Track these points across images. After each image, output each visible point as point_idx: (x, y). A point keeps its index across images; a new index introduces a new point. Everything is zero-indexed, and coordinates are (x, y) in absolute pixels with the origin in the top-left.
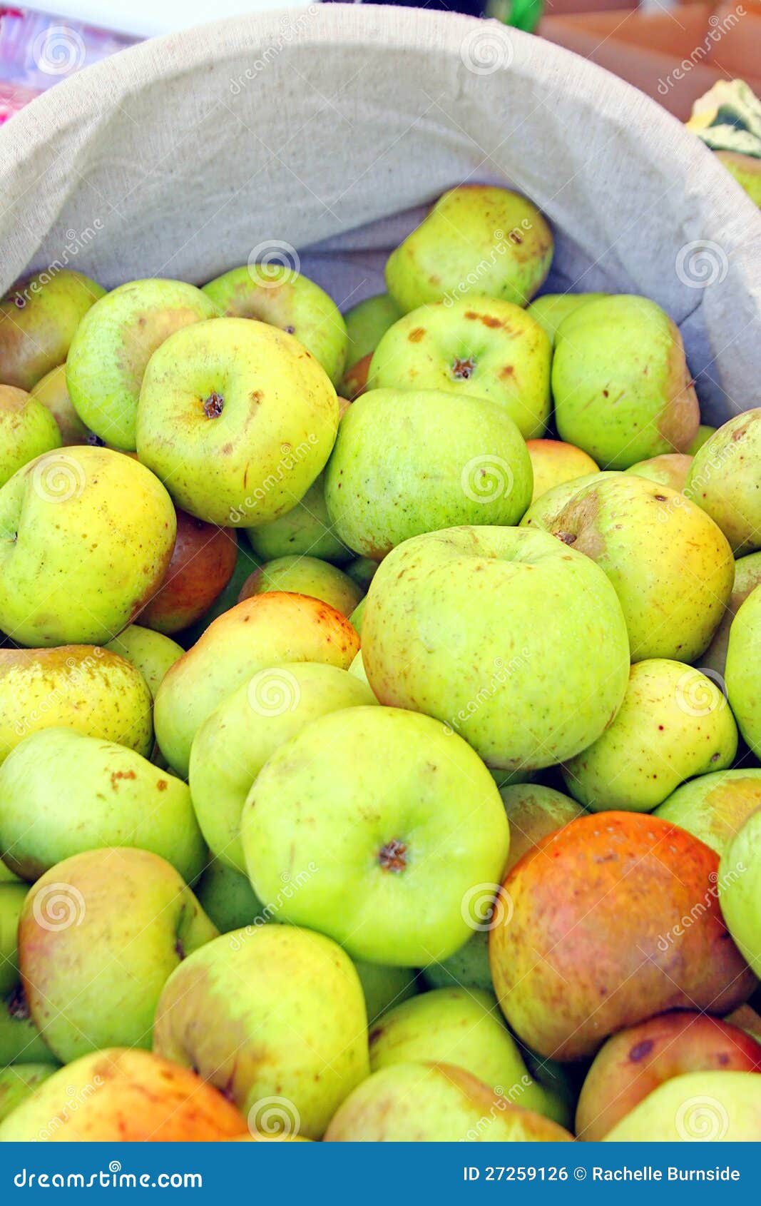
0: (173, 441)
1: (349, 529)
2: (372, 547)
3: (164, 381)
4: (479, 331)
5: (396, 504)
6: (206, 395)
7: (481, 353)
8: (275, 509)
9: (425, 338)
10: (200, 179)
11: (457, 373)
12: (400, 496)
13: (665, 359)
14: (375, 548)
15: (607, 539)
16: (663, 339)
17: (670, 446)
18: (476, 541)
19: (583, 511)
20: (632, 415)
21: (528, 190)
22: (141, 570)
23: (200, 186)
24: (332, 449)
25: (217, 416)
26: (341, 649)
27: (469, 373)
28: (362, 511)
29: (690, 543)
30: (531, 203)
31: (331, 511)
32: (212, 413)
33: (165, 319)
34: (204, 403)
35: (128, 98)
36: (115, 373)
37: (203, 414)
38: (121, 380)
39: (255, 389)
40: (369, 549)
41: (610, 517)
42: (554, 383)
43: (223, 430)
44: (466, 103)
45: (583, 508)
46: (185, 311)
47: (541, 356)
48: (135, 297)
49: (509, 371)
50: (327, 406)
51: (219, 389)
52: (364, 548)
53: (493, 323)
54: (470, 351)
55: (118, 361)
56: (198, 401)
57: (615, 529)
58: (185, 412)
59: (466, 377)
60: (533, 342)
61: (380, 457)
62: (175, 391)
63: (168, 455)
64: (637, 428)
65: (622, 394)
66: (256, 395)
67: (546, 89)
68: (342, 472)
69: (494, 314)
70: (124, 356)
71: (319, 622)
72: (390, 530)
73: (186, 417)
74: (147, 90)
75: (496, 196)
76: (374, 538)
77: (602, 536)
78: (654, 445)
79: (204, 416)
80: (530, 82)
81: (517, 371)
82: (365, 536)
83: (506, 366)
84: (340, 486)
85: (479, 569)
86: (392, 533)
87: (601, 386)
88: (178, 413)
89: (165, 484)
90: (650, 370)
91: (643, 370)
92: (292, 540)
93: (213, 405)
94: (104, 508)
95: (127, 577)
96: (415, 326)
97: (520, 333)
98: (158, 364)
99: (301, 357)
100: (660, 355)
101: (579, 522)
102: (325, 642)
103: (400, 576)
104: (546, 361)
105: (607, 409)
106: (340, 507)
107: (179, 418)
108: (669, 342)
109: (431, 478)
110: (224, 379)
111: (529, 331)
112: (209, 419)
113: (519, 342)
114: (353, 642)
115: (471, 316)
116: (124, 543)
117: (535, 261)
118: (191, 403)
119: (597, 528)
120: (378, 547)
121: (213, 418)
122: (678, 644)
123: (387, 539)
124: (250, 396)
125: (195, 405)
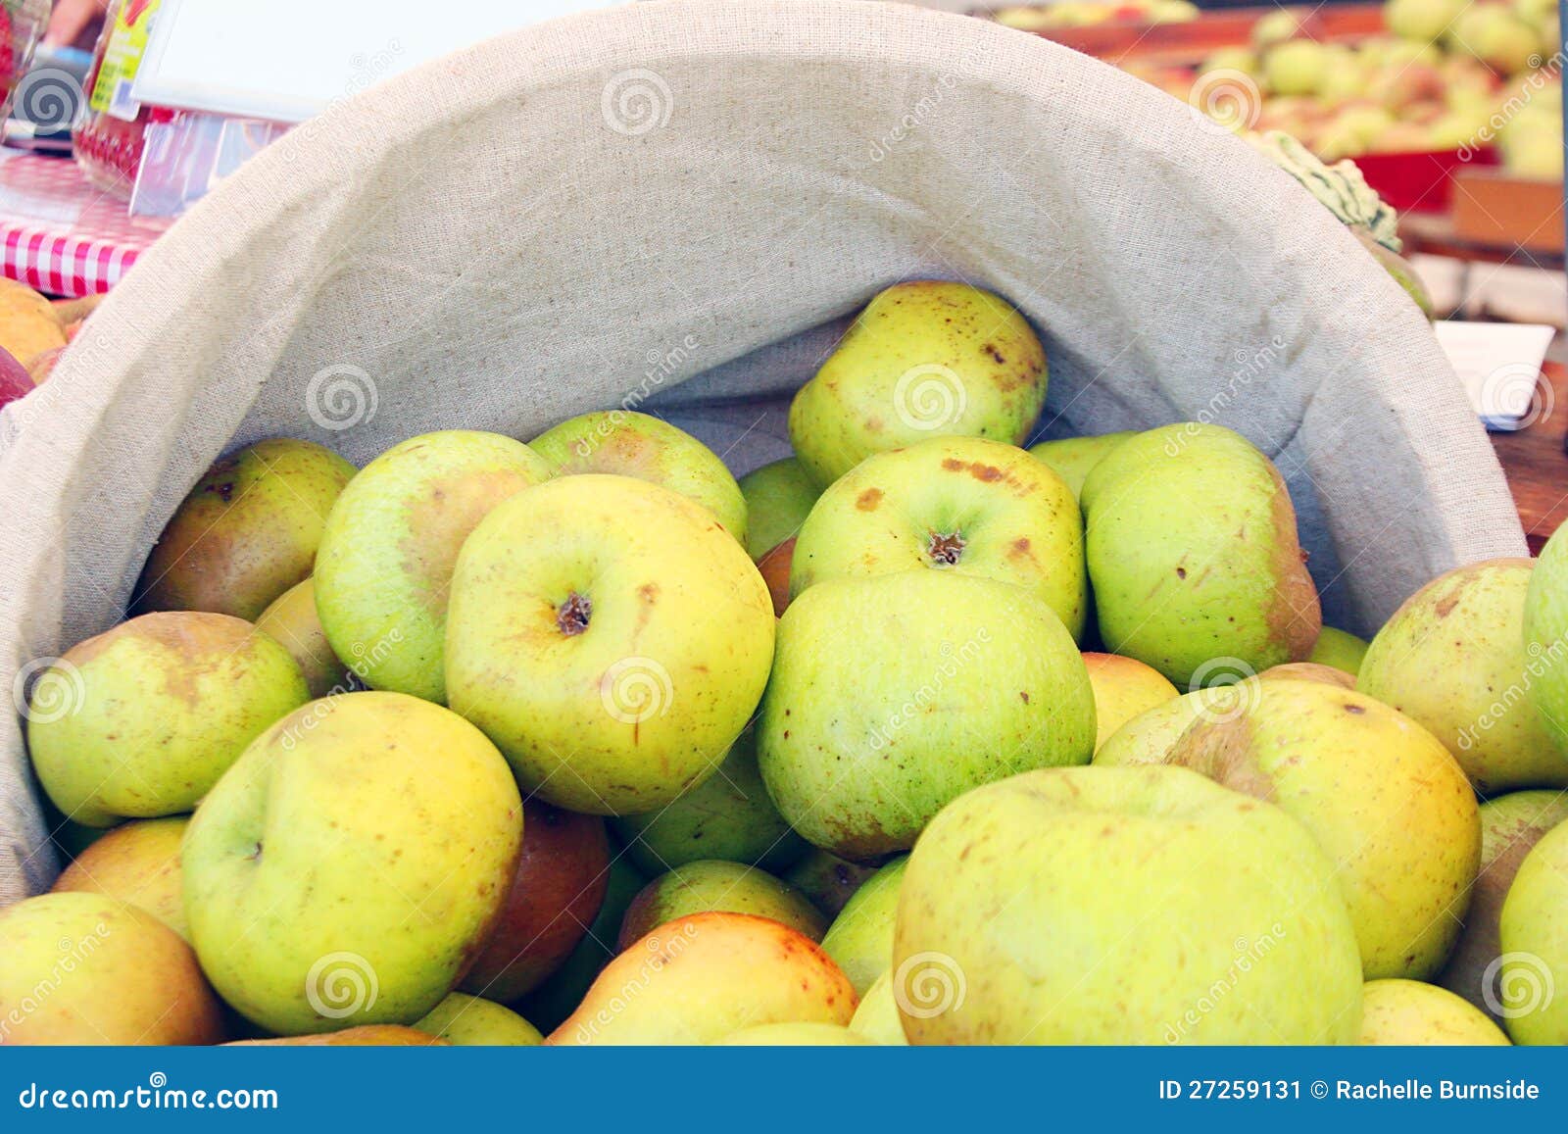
0: (512, 677)
1: (806, 804)
2: (846, 832)
3: (489, 579)
4: (967, 491)
5: (886, 758)
6: (560, 599)
7: (973, 522)
8: (682, 780)
9: (883, 503)
10: (502, 285)
11: (938, 557)
12: (892, 744)
13: (1268, 513)
14: (851, 834)
15: (1277, 782)
16: (1261, 483)
17: (1284, 653)
18: (1076, 792)
19: (1222, 741)
20: (1225, 604)
21: (1005, 281)
22: (475, 893)
23: (502, 296)
24: (768, 675)
25: (581, 630)
26: (826, 1003)
27: (955, 555)
28: (829, 774)
29: (1418, 781)
30: (1009, 302)
31: (771, 779)
32: (572, 626)
33: (475, 490)
34: (557, 610)
35: (392, 153)
36: (400, 579)
37: (559, 629)
38: (409, 590)
39: (643, 581)
40: (840, 837)
41: (1276, 746)
42: (1092, 564)
43: (592, 650)
44: (915, 145)
45: (1219, 735)
46: (507, 474)
47: (1069, 522)
48: (424, 458)
49: (1023, 545)
50: (758, 605)
51: (581, 589)
52: (831, 837)
53: (988, 475)
54: (953, 523)
55: (403, 559)
56: (548, 608)
57: (1289, 764)
58: (528, 627)
59: (953, 561)
60: (1054, 501)
61: (854, 683)
62: (509, 594)
63: (504, 699)
64: (1236, 624)
65: (1208, 571)
66: (647, 590)
67: (1046, 110)
68: (788, 713)
69: (989, 461)
70: (413, 551)
71: (786, 957)
72: (876, 802)
73: (530, 635)
74: (423, 142)
75: (959, 295)
76: (849, 817)
77: (1267, 776)
78: (1262, 651)
79: (559, 632)
80: (1021, 99)
81: (1033, 548)
82: (835, 816)
83: (1018, 539)
84: (786, 735)
85: (1107, 832)
86: (879, 806)
87: (1173, 562)
88: (517, 630)
89: (499, 748)
90: (1248, 532)
91: (1236, 532)
92: (697, 836)
93: (573, 613)
94: (409, 790)
95: (451, 904)
96: (864, 487)
97: (1032, 487)
98: (476, 553)
99: (710, 529)
100: (1260, 506)
101: (1215, 760)
102: (799, 989)
103: (965, 854)
104: (1074, 527)
105: (1181, 597)
106: (788, 769)
107: (518, 637)
108: (1271, 488)
109: (942, 710)
110: (590, 568)
111: (1046, 483)
112: (567, 637)
113: (1035, 500)
114: (843, 990)
115: (953, 465)
116: (445, 845)
117: (1025, 389)
118: (537, 612)
119: (1256, 765)
120: (856, 833)
121: (575, 635)
122: (1409, 954)
123: (873, 816)
124: (639, 592)
125: (542, 614)
